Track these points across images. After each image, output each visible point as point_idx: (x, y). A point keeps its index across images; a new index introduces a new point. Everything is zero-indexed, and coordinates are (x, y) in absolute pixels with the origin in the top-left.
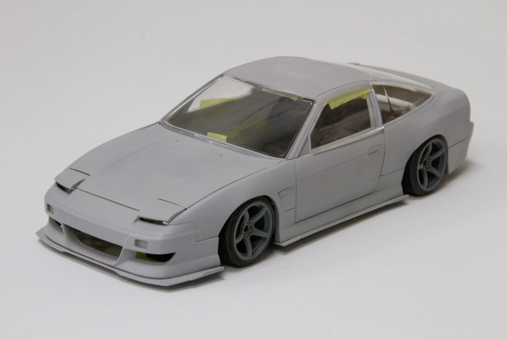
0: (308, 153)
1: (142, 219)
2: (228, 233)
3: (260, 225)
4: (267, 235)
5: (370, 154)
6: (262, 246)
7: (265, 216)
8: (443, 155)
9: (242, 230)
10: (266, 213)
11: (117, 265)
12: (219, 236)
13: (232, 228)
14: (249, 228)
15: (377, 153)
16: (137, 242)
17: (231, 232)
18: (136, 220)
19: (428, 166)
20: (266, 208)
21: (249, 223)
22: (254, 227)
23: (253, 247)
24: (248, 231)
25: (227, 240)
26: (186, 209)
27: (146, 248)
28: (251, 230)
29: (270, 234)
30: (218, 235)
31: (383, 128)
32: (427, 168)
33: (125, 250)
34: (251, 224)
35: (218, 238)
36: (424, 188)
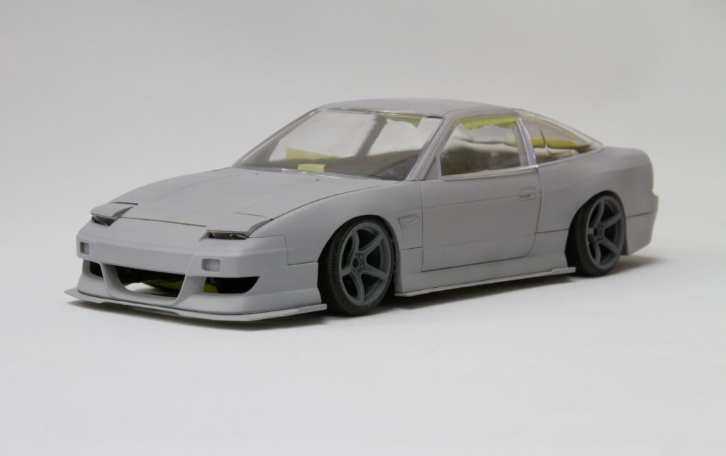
0: (437, 178)
1: (211, 236)
2: (330, 259)
3: (374, 259)
4: (384, 276)
5: (521, 197)
6: (378, 292)
7: (381, 248)
8: (619, 222)
9: (349, 262)
10: (382, 242)
11: (176, 303)
12: (318, 261)
13: (336, 251)
14: (360, 263)
15: (531, 198)
16: (206, 263)
17: (335, 257)
18: (204, 238)
19: (600, 237)
20: (382, 236)
21: (360, 254)
22: (366, 263)
23: (366, 291)
24: (358, 268)
25: (330, 269)
26: (272, 220)
27: (218, 270)
28: (362, 266)
29: (388, 275)
30: (317, 259)
31: (537, 166)
32: (599, 239)
33: (189, 277)
34: (361, 257)
35: (317, 263)
36: (597, 262)
